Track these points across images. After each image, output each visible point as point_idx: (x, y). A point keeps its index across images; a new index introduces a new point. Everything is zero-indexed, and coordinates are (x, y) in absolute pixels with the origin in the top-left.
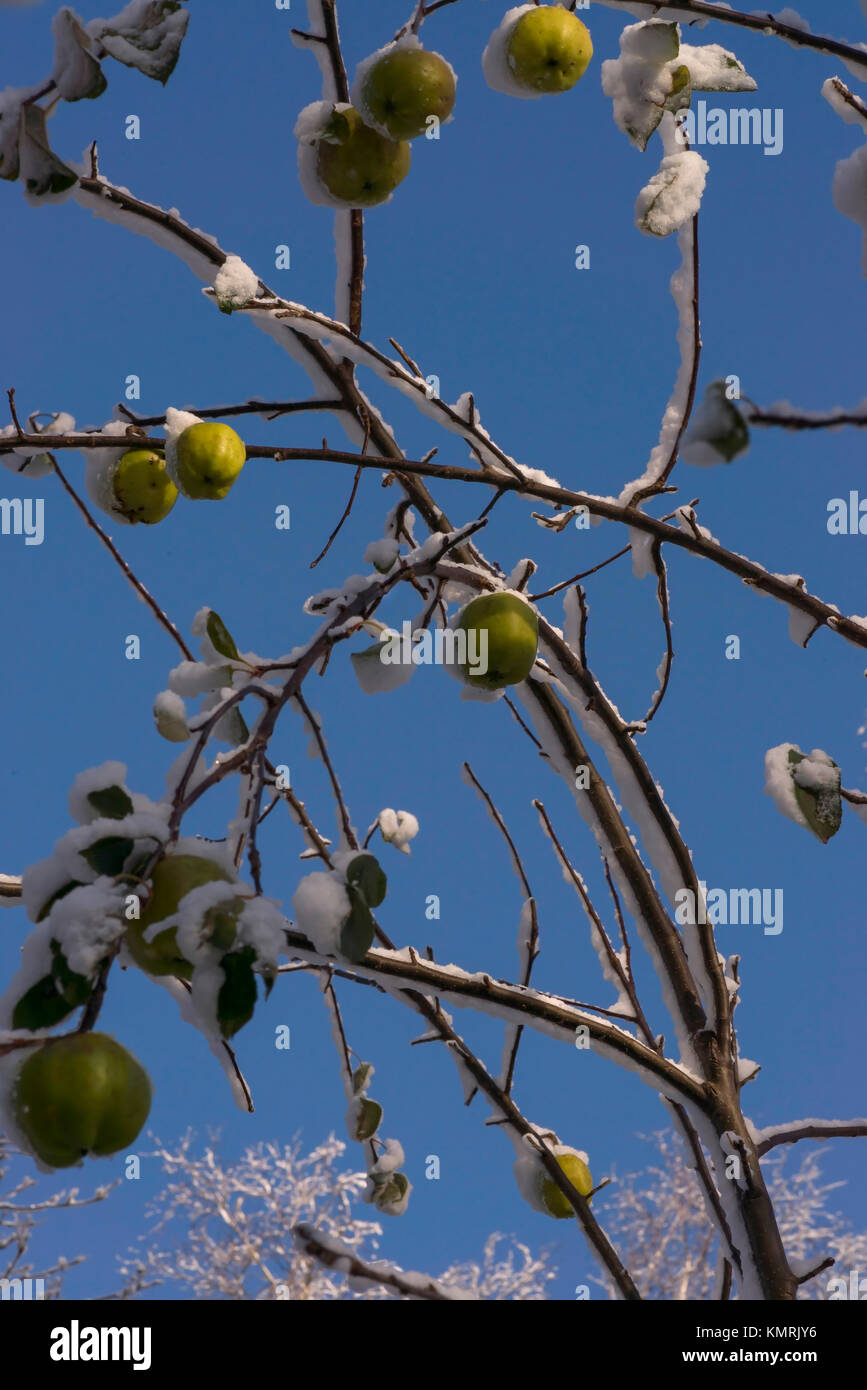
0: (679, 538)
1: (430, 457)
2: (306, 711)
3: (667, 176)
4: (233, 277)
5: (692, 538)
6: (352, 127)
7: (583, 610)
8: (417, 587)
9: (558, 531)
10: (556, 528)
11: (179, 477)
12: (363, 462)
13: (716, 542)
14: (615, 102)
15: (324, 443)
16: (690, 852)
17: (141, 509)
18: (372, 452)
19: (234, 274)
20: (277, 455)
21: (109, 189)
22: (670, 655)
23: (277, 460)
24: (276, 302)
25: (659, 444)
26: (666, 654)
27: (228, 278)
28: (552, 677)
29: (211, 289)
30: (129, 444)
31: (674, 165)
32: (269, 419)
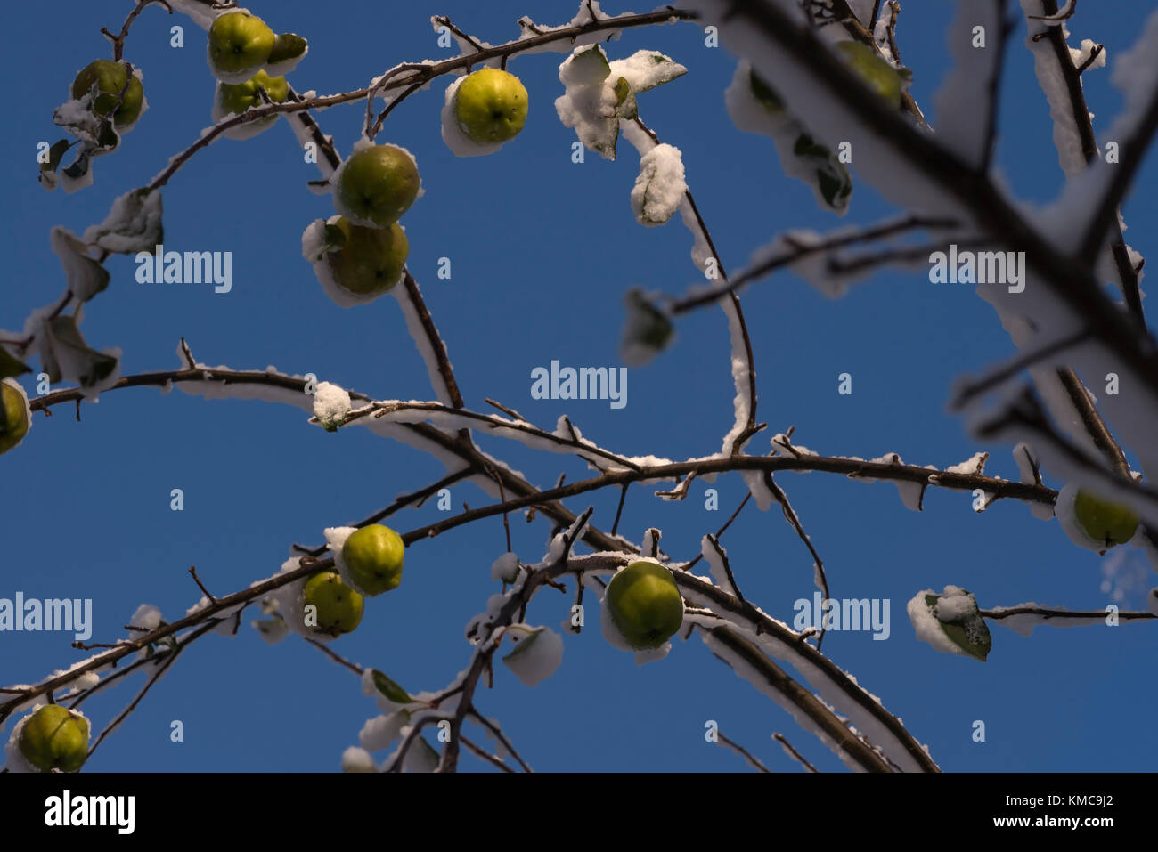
0: (783, 464)
1: (561, 482)
2: (483, 721)
3: (648, 173)
4: (327, 400)
5: (793, 460)
6: (346, 232)
7: (721, 553)
8: (555, 585)
9: (682, 499)
10: (679, 498)
11: (355, 582)
12: (505, 509)
13: (815, 454)
14: (577, 130)
15: (466, 506)
16: (900, 720)
17: (337, 622)
18: (510, 497)
19: (326, 397)
20: (430, 533)
21: (209, 372)
22: (819, 564)
23: (432, 536)
24: (372, 406)
25: (737, 394)
26: (815, 565)
27: (324, 402)
28: (720, 620)
29: (314, 417)
30: (305, 573)
31: (650, 161)
32: (418, 506)
